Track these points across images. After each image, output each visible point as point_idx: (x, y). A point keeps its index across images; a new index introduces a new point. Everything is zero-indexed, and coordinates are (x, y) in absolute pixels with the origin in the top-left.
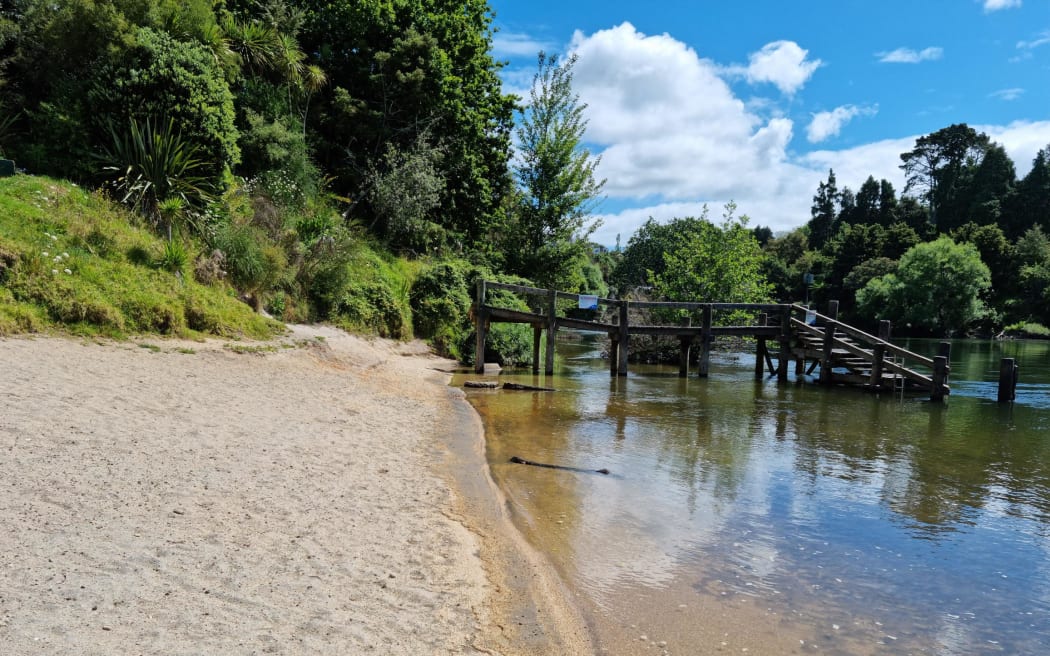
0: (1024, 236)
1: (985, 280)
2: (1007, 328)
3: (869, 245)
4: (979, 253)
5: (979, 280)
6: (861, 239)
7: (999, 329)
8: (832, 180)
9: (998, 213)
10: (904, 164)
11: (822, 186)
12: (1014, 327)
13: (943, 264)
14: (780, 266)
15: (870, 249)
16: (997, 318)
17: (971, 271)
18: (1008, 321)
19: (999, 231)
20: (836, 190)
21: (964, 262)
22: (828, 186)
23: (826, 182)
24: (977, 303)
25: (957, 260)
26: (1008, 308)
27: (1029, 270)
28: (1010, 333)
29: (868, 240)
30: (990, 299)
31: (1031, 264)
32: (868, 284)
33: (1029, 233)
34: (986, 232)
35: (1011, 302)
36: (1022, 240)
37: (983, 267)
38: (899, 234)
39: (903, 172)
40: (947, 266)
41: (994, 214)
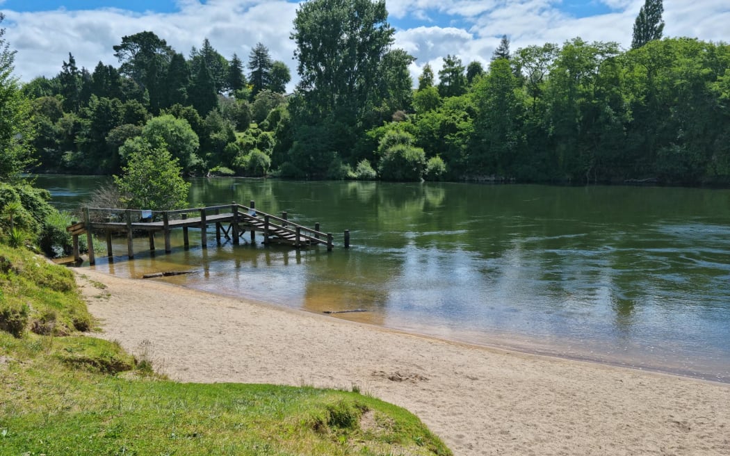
0: (209, 114)
1: (195, 141)
2: (211, 170)
3: (114, 113)
4: (190, 126)
5: (192, 141)
6: (108, 109)
7: (206, 171)
8: (72, 61)
9: (187, 97)
10: (116, 53)
11: (65, 64)
12: (214, 169)
13: (172, 132)
14: (48, 124)
15: (116, 116)
16: (204, 164)
17: (188, 136)
18: (210, 166)
19: (195, 111)
20: (76, 69)
21: (183, 130)
22: (69, 65)
23: (68, 62)
24: (193, 156)
25: (179, 130)
26: (208, 158)
27: (216, 136)
28: (212, 173)
29: (113, 109)
30: (200, 153)
31: (216, 132)
32: (125, 143)
33: (211, 113)
34: (189, 111)
35: (209, 154)
36: (208, 117)
37: (194, 134)
38: (134, 107)
39: (117, 59)
40: (174, 133)
41: (184, 96)
